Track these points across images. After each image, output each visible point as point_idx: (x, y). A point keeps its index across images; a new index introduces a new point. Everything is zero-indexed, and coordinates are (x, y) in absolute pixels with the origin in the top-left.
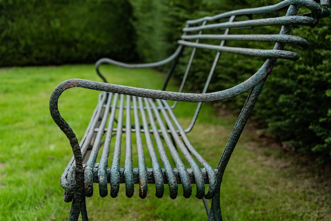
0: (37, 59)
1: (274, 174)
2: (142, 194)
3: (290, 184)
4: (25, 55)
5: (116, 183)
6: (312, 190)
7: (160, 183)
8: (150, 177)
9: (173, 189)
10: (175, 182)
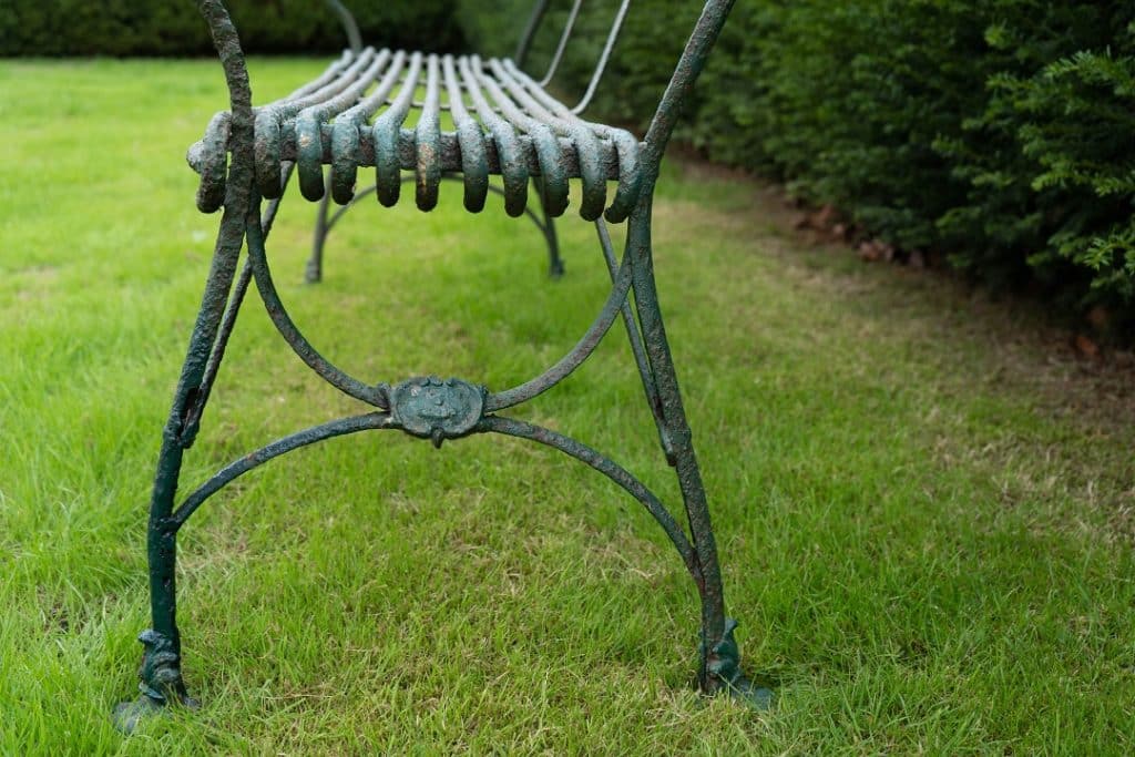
0: (164, 35)
1: (827, 306)
2: (425, 190)
3: (870, 326)
4: (128, 22)
5: (346, 152)
6: (928, 341)
7: (475, 158)
8: (450, 151)
9: (515, 179)
10: (519, 159)
